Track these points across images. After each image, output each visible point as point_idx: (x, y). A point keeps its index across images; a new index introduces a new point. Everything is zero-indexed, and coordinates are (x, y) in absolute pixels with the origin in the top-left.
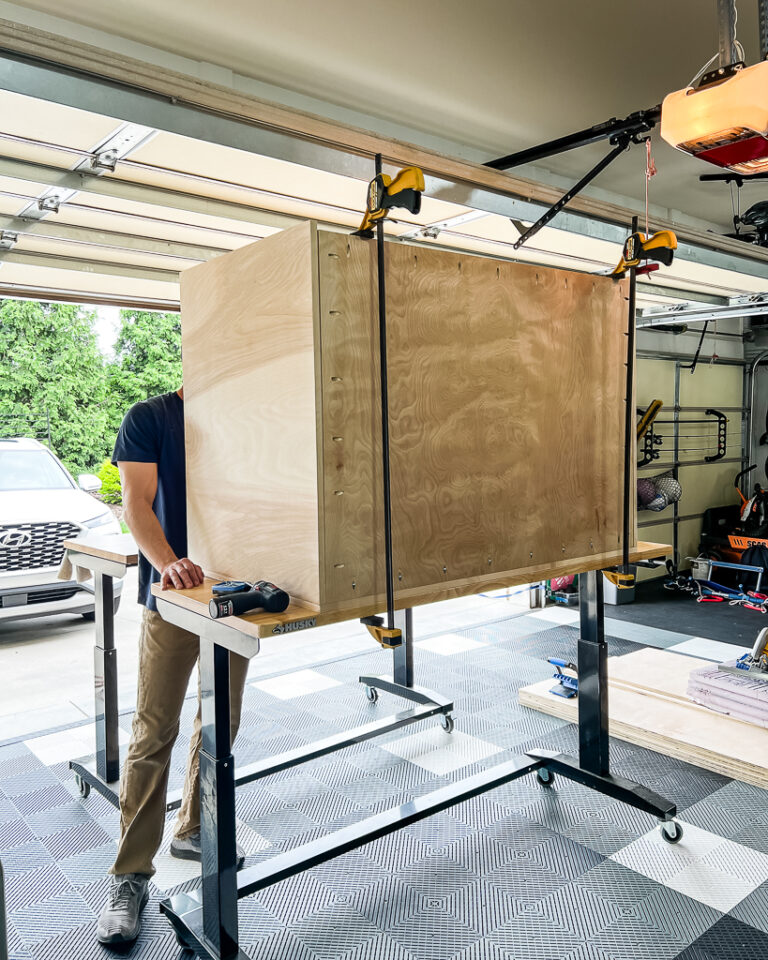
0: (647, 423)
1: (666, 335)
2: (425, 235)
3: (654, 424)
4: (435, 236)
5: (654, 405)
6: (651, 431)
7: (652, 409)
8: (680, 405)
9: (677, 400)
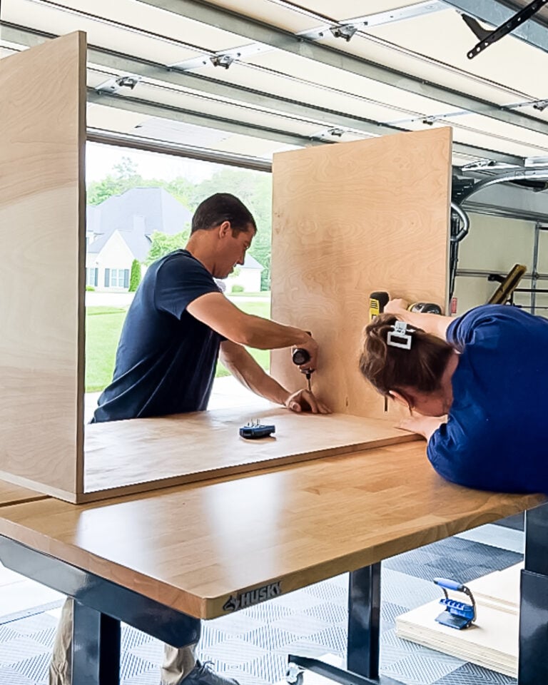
0: (508, 291)
1: (525, 191)
2: (337, 35)
3: (515, 292)
4: (348, 38)
5: (517, 271)
6: (511, 301)
7: (514, 275)
8: (538, 271)
9: (535, 266)
